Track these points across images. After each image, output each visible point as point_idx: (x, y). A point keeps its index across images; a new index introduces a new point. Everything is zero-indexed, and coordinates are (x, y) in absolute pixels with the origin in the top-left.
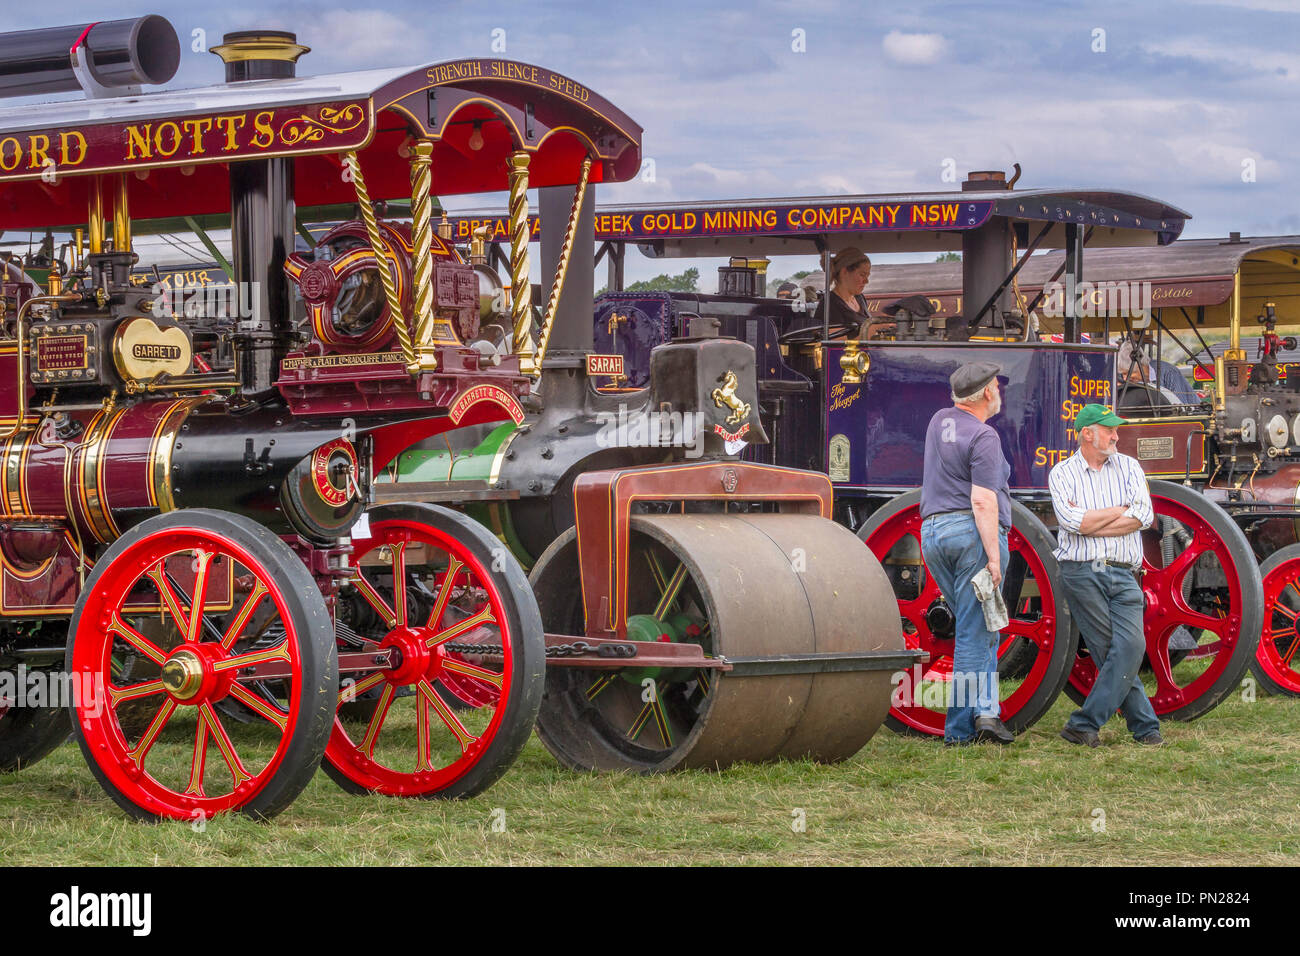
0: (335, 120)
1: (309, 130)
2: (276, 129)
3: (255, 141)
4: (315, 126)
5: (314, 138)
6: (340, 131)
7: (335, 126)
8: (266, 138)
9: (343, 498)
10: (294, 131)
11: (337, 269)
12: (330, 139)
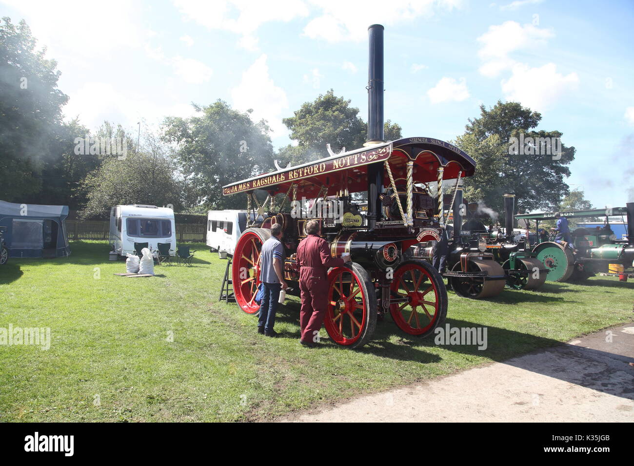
0: (381, 152)
1: (375, 156)
2: (366, 156)
3: (361, 161)
4: (376, 155)
5: (376, 158)
6: (382, 155)
7: (380, 154)
8: (363, 160)
9: (393, 259)
10: (371, 157)
11: (392, 197)
12: (380, 158)
